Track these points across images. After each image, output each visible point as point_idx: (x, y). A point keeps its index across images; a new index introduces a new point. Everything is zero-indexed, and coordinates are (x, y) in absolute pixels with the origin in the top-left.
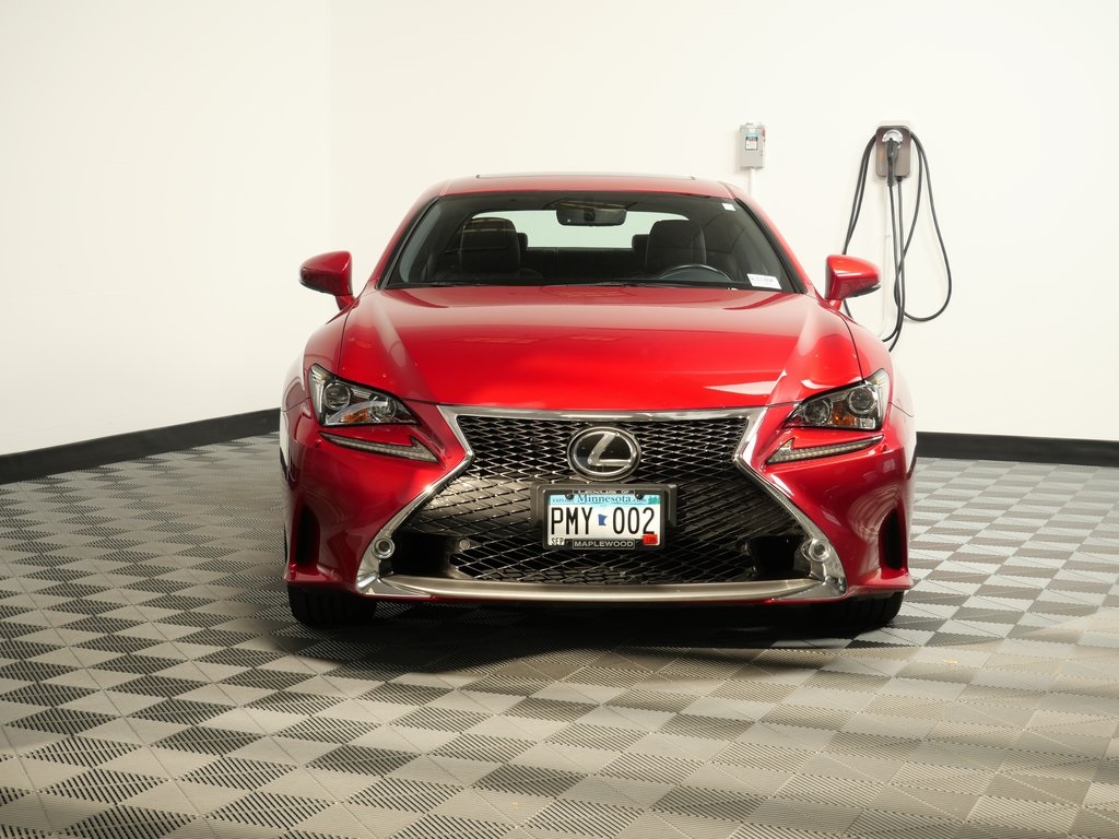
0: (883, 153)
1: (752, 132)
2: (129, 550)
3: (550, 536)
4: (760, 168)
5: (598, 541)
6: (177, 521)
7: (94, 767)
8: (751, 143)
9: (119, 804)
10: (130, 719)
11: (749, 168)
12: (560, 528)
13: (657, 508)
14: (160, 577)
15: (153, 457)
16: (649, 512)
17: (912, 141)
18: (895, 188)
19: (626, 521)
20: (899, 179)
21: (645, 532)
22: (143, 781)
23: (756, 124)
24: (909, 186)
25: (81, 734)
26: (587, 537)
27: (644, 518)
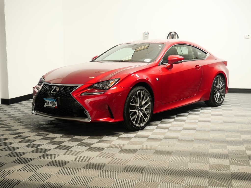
0: (171, 37)
3: (44, 105)
26: (49, 106)
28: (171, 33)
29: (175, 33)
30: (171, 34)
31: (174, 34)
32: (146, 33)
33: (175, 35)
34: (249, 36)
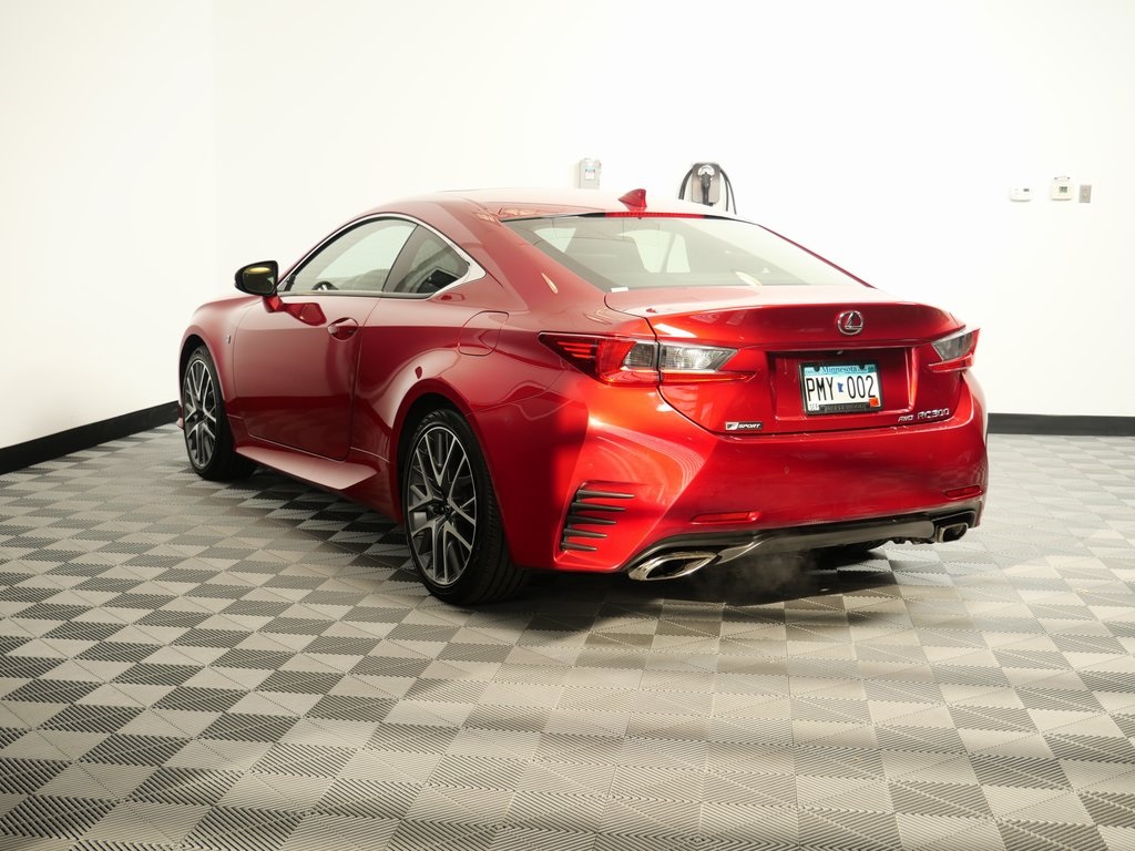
28: (697, 167)
29: (716, 167)
30: (701, 172)
31: (711, 172)
32: (590, 165)
33: (716, 176)
34: (1026, 190)
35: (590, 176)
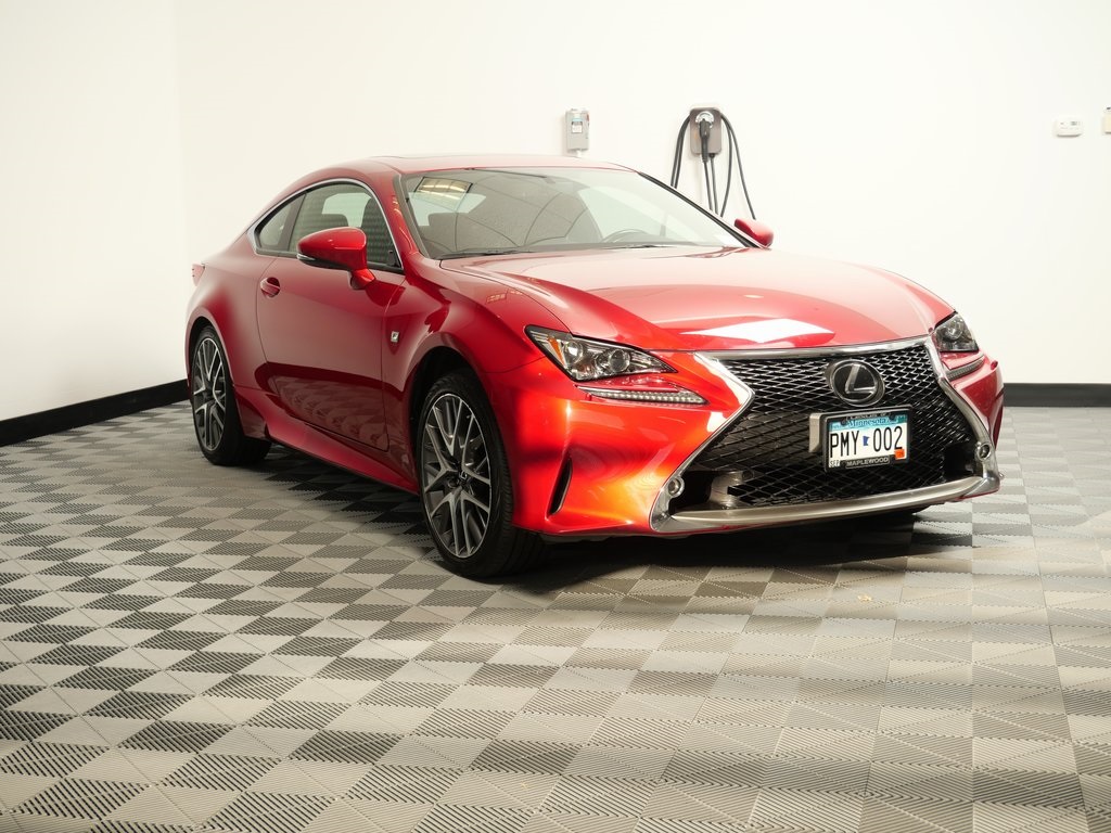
0: (696, 132)
1: (577, 117)
2: (35, 533)
3: (831, 459)
4: (586, 149)
5: (863, 460)
6: (76, 501)
7: (65, 776)
8: (576, 128)
9: (104, 819)
10: (88, 717)
11: (575, 150)
12: (836, 451)
13: (904, 426)
14: (74, 560)
15: (33, 440)
16: (898, 430)
17: (722, 121)
18: (709, 164)
19: (883, 439)
20: (712, 156)
21: (896, 448)
22: (123, 789)
23: (580, 111)
24: (720, 162)
25: (39, 739)
26: (855, 457)
27: (895, 435)
28: (694, 113)
29: (717, 115)
30: (699, 119)
31: (709, 118)
33: (716, 123)
35: (577, 129)
